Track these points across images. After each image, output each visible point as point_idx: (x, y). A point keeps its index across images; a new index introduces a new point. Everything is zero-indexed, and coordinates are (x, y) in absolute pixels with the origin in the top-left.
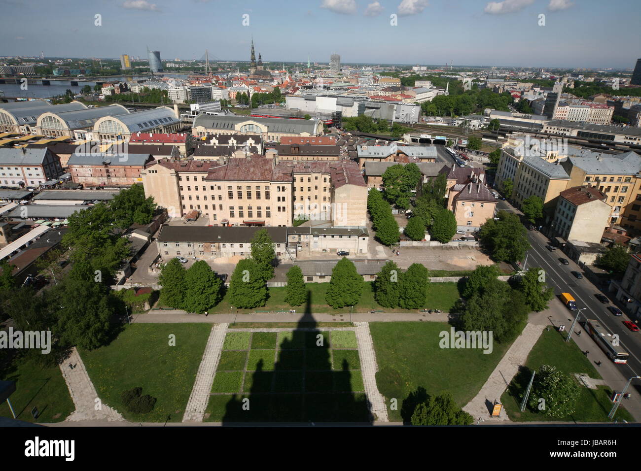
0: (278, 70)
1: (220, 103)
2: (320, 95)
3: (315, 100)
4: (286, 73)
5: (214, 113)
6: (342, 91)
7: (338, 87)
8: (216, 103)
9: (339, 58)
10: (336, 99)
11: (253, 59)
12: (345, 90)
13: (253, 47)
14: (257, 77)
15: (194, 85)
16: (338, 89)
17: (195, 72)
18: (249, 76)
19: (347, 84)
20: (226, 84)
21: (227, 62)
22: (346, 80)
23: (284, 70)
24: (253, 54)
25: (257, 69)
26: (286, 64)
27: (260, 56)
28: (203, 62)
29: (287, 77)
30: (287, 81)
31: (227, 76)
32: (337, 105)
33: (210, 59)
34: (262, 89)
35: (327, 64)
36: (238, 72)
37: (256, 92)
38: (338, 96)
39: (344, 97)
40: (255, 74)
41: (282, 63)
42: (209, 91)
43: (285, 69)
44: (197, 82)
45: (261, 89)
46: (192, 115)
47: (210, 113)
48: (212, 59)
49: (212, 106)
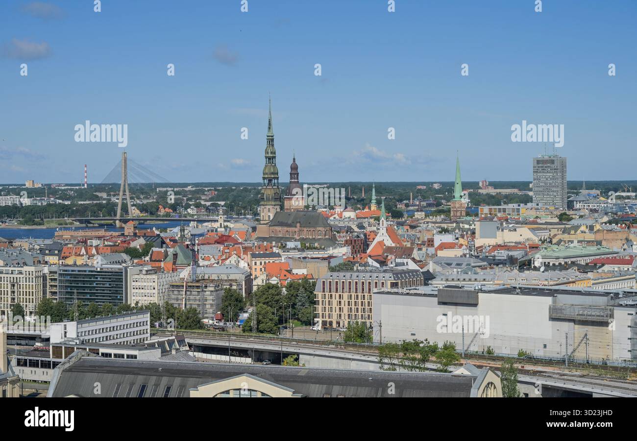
0: (355, 209)
1: (147, 317)
2: (493, 288)
3: (475, 305)
4: (378, 219)
5: (125, 352)
6: (573, 273)
7: (558, 258)
8: (133, 319)
9: (563, 165)
10: (549, 300)
11: (271, 177)
12: (585, 269)
13: (271, 141)
14: (281, 231)
15: (70, 261)
16: (563, 267)
17: (81, 222)
18: (254, 229)
19: (593, 249)
20: (175, 255)
21: (189, 188)
22: (590, 237)
23: (374, 207)
24: (271, 159)
25: (282, 208)
26: (381, 188)
27: (294, 168)
28: (113, 189)
29: (383, 231)
30: (381, 243)
31: (182, 230)
32: (552, 319)
33: (134, 179)
34: (295, 271)
35: (524, 186)
36: (221, 219)
37: (274, 281)
38: (557, 291)
39: (578, 293)
40: (277, 222)
41: (368, 187)
42: (117, 280)
43: (379, 203)
44: (83, 251)
45: (290, 271)
46: (52, 359)
47: (113, 351)
48: (140, 181)
49: (121, 327)
